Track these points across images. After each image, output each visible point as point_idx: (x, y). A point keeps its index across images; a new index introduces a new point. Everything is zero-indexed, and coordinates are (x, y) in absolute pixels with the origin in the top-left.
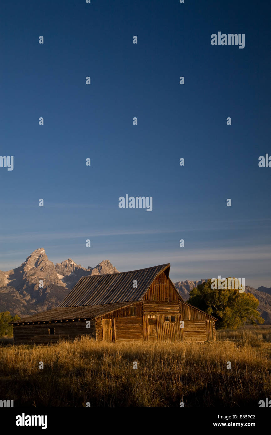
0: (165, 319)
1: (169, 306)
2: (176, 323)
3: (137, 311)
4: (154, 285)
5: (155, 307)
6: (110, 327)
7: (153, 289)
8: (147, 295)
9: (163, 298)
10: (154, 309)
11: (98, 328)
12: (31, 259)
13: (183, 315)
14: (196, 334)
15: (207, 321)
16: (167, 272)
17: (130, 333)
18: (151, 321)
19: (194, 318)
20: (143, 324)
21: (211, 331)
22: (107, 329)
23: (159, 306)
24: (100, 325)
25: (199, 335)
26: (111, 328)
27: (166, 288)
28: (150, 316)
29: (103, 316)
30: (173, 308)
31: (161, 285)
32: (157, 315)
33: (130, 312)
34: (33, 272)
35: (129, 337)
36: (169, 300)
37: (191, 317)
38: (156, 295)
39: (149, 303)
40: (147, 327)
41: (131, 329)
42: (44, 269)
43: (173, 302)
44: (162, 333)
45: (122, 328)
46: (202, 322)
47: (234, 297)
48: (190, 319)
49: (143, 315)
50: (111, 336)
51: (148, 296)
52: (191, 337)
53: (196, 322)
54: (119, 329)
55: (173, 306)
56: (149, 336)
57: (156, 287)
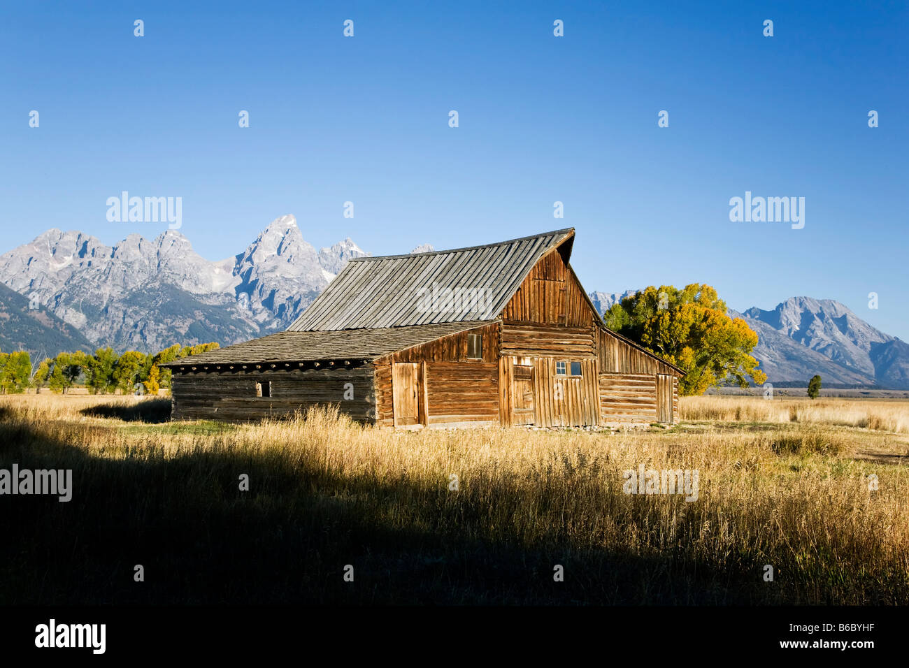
0: (556, 368)
1: (566, 337)
2: (583, 378)
3: (484, 346)
4: (532, 283)
5: (532, 336)
6: (413, 382)
7: (529, 292)
8: (513, 308)
9: (554, 316)
10: (529, 342)
11: (381, 386)
12: (267, 237)
13: (601, 359)
14: (630, 407)
15: (660, 376)
16: (565, 250)
17: (464, 400)
18: (521, 374)
19: (629, 367)
20: (498, 380)
21: (668, 399)
22: (406, 390)
23: (541, 335)
24: (387, 379)
25: (638, 410)
26: (416, 386)
27: (560, 290)
28: (519, 359)
29: (395, 356)
30: (578, 343)
31: (550, 284)
32: (536, 359)
33: (466, 348)
34: (271, 264)
35: (463, 411)
36: (569, 321)
37: (622, 365)
38: (534, 308)
39: (518, 327)
40: (508, 387)
41: (467, 391)
42: (296, 260)
43: (578, 327)
44: (547, 403)
45: (445, 386)
46: (648, 379)
47: (704, 326)
48: (617, 371)
49: (499, 357)
50: (414, 407)
51: (515, 309)
52: (620, 413)
53: (633, 378)
54: (436, 391)
55: (578, 338)
56: (514, 409)
57: (537, 289)
